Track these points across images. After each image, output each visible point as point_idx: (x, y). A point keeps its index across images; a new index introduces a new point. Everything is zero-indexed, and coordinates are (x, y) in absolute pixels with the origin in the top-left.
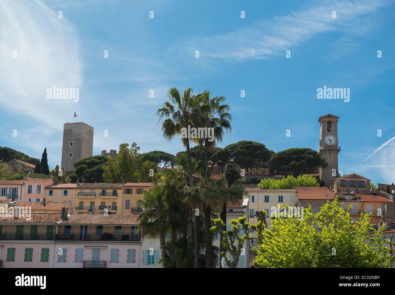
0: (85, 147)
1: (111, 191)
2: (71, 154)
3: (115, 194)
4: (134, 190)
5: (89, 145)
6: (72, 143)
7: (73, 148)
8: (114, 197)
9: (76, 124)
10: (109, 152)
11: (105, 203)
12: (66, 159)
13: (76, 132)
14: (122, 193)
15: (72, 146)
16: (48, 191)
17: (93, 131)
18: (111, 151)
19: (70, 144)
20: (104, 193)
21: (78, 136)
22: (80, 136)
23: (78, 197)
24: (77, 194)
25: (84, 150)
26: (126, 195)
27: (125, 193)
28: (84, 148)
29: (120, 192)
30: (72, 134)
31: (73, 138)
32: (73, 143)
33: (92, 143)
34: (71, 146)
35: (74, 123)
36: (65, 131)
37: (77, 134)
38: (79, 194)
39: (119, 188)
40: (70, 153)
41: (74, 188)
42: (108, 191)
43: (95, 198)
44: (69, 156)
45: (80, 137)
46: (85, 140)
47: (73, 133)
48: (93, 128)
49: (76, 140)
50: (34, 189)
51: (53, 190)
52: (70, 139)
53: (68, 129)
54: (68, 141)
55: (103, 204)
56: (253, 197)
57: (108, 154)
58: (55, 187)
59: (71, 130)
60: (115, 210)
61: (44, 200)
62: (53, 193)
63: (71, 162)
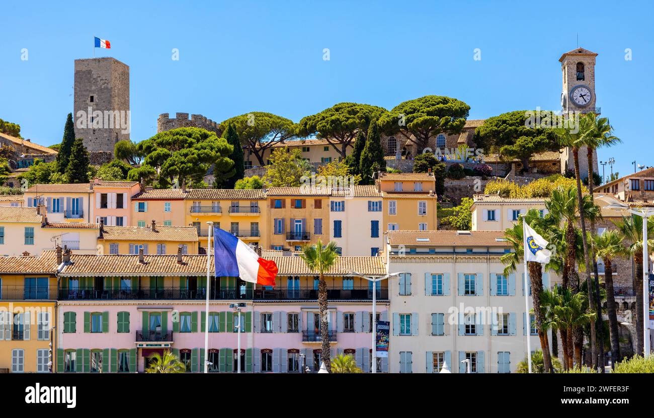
0: (118, 104)
1: (247, 204)
3: (254, 208)
4: (288, 202)
5: (123, 101)
6: (92, 98)
7: (95, 107)
8: (255, 214)
9: (99, 61)
10: (175, 117)
11: (237, 224)
13: (100, 77)
14: (268, 206)
15: (94, 103)
16: (136, 204)
17: (128, 74)
18: (179, 115)
19: (89, 99)
20: (235, 208)
21: (104, 84)
22: (108, 84)
23: (193, 214)
24: (188, 210)
26: (273, 210)
27: (272, 207)
29: (263, 206)
30: (92, 79)
31: (93, 88)
32: (95, 96)
33: (128, 97)
34: (92, 104)
35: (95, 60)
36: (78, 75)
37: (102, 80)
38: (193, 209)
39: (262, 199)
41: (182, 199)
42: (242, 204)
43: (220, 217)
45: (109, 86)
46: (116, 91)
47: (94, 79)
48: (128, 67)
49: (101, 91)
50: (112, 201)
51: (146, 203)
52: (88, 90)
53: (84, 70)
54: (84, 93)
55: (235, 226)
56: (493, 212)
57: (173, 120)
58: (144, 195)
59: (90, 72)
60: (257, 236)
61: (154, 223)
62: (146, 207)
63: (92, 133)
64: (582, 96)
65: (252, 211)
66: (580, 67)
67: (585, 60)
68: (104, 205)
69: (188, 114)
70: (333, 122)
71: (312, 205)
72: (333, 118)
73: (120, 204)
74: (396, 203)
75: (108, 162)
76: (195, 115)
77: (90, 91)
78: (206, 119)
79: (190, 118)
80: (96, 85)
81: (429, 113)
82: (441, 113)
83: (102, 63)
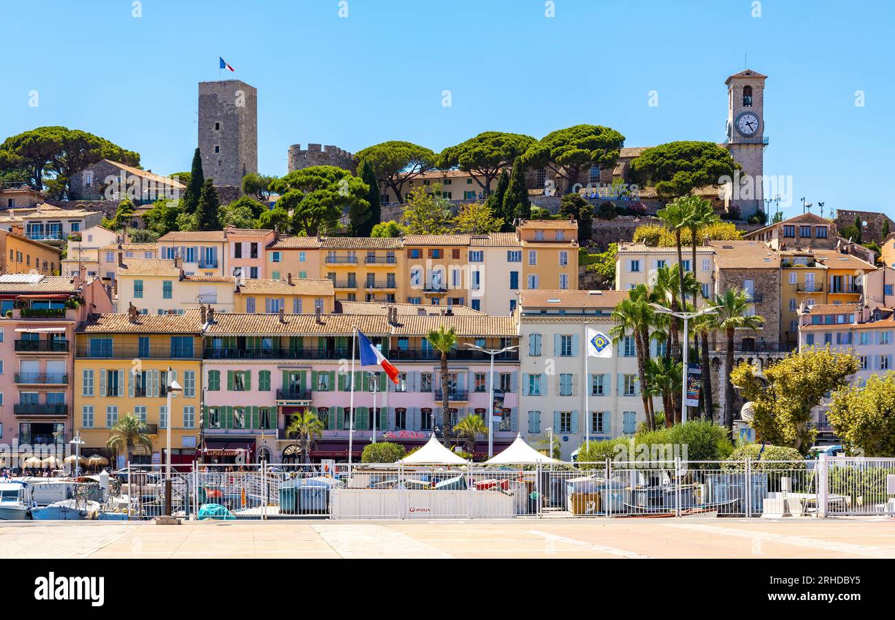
0: (245, 132)
1: (384, 254)
2: (217, 148)
3: (391, 259)
4: (425, 251)
5: (250, 128)
6: (217, 125)
7: (220, 135)
8: (391, 265)
9: (225, 84)
10: (307, 149)
11: (374, 274)
12: (207, 158)
13: (225, 102)
14: (405, 256)
15: (220, 131)
16: (271, 253)
17: (256, 97)
18: (310, 146)
19: (215, 126)
20: (371, 259)
21: (230, 110)
22: (234, 109)
23: (329, 264)
24: (324, 260)
25: (243, 139)
26: (410, 260)
27: (409, 257)
28: (243, 135)
29: (400, 255)
30: (217, 104)
31: (219, 114)
32: (221, 124)
33: (256, 123)
34: (217, 132)
35: (220, 83)
36: (202, 100)
37: (228, 105)
38: (329, 260)
39: (398, 249)
40: (215, 146)
41: (317, 249)
42: (378, 254)
43: (356, 267)
44: (214, 153)
45: (236, 113)
46: (243, 117)
47: (220, 104)
48: (255, 90)
49: (227, 117)
50: (246, 250)
51: (280, 252)
52: (212, 116)
53: (209, 94)
54: (209, 120)
55: (371, 277)
56: (637, 262)
57: (304, 152)
58: (279, 245)
59: (215, 96)
60: (393, 287)
61: (290, 276)
62: (280, 257)
63: (217, 164)
64: (748, 124)
65: (388, 262)
66: (748, 90)
67: (752, 84)
68: (238, 254)
69: (321, 145)
70: (476, 154)
71: (450, 256)
72: (477, 150)
73: (254, 253)
74: (537, 253)
75: (236, 199)
76: (327, 146)
77: (216, 118)
78: (339, 149)
79: (323, 150)
80: (222, 111)
81: (580, 146)
82: (592, 145)
83: (228, 87)
